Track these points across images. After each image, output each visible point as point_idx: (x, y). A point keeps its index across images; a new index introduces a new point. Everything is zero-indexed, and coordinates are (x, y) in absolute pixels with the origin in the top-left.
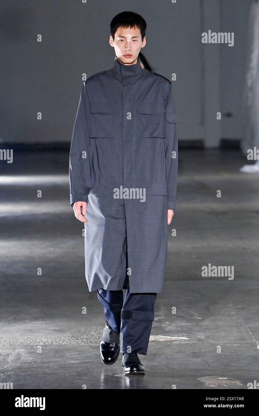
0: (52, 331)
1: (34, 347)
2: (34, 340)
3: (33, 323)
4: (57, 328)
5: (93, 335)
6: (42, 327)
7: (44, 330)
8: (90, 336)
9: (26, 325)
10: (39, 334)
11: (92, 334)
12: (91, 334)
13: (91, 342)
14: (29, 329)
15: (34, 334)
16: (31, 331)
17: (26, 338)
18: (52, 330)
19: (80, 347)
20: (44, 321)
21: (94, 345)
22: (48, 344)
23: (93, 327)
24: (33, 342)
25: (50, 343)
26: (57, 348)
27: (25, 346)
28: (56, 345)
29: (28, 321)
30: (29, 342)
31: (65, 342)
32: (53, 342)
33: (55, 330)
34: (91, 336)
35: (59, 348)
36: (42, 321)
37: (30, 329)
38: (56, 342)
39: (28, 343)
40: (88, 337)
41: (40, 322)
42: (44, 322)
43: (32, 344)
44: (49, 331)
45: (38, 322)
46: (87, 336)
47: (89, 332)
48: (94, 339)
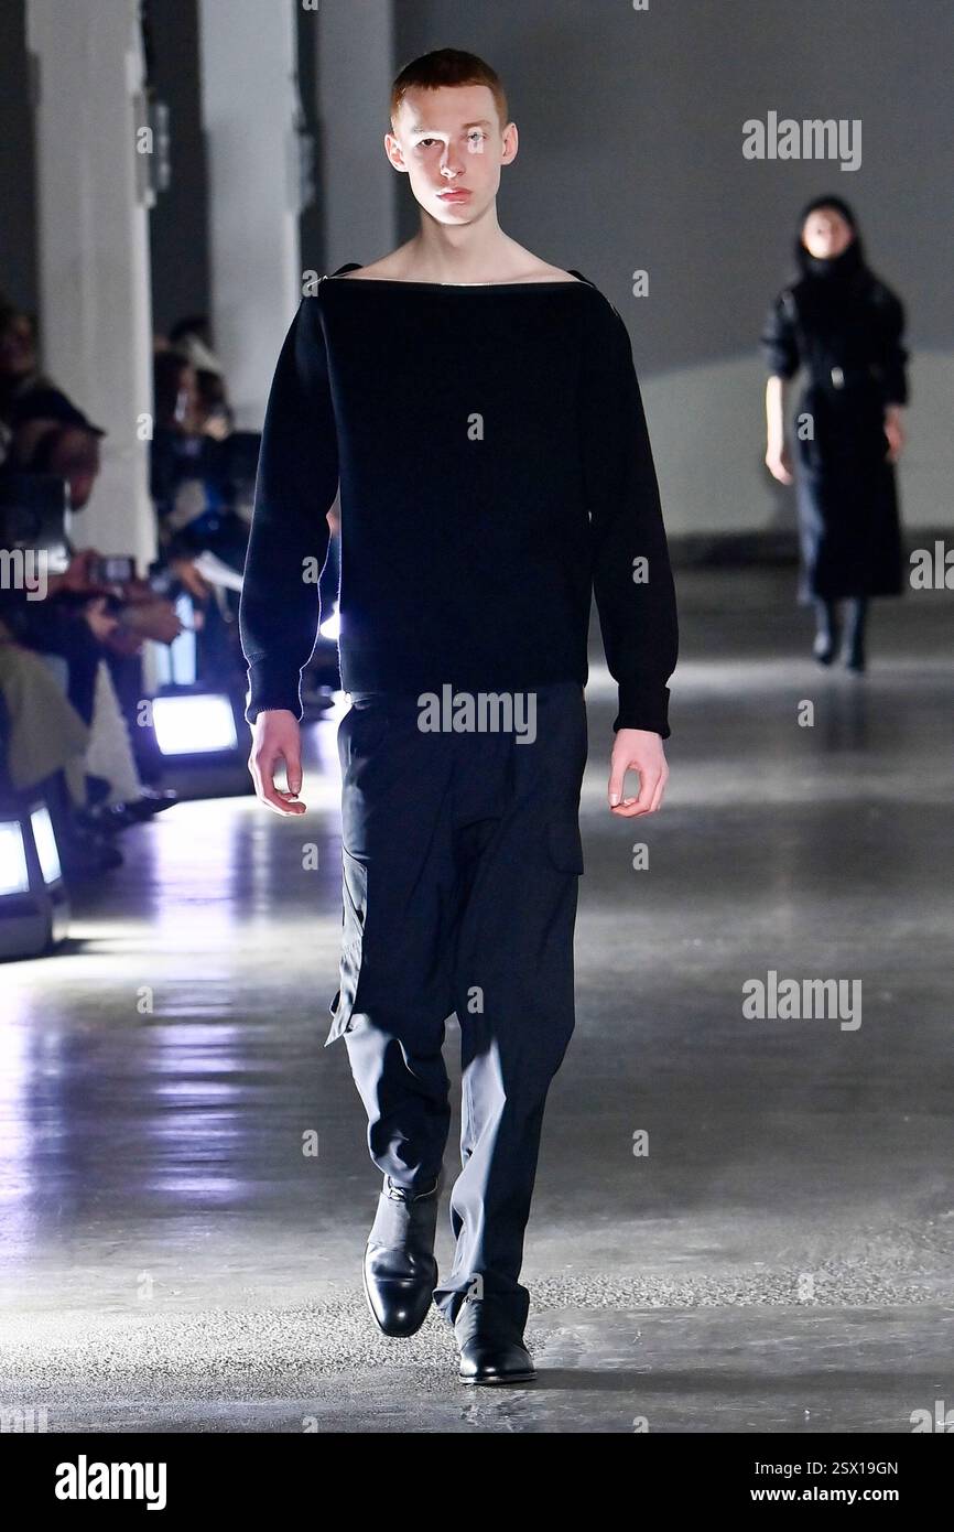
0: (698, 1257)
1: (630, 1316)
2: (629, 1290)
3: (626, 1224)
4: (716, 1246)
5: (853, 1270)
6: (658, 1239)
7: (666, 1252)
8: (841, 1274)
9: (599, 1233)
10: (649, 1268)
11: (851, 1266)
12: (847, 1267)
13: (845, 1297)
14: (608, 1250)
15: (628, 1268)
16: (617, 1256)
17: (598, 1279)
18: (697, 1253)
19: (806, 1317)
20: (667, 1216)
21: (858, 1306)
22: (682, 1304)
23: (852, 1239)
24: (626, 1299)
25: (690, 1302)
26: (714, 1321)
27: (597, 1314)
28: (712, 1309)
29: (604, 1218)
30: (611, 1298)
31: (747, 1298)
32: (700, 1299)
33: (706, 1252)
34: (844, 1273)
35: (723, 1321)
36: (657, 1218)
37: (615, 1249)
38: (714, 1297)
39: (605, 1302)
40: (833, 1279)
41: (650, 1222)
42: (667, 1221)
43: (620, 1306)
44: (688, 1254)
45: (642, 1223)
46: (831, 1273)
47: (840, 1258)
48: (858, 1287)
